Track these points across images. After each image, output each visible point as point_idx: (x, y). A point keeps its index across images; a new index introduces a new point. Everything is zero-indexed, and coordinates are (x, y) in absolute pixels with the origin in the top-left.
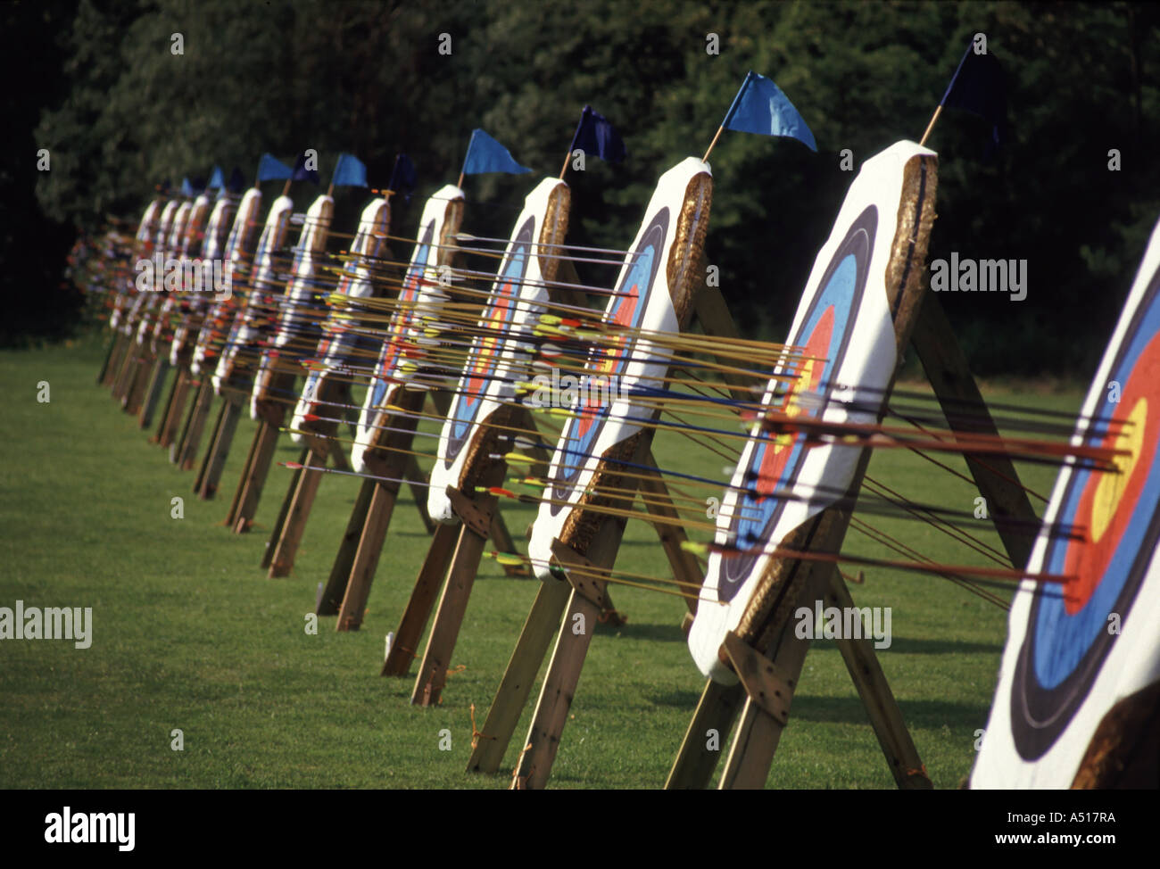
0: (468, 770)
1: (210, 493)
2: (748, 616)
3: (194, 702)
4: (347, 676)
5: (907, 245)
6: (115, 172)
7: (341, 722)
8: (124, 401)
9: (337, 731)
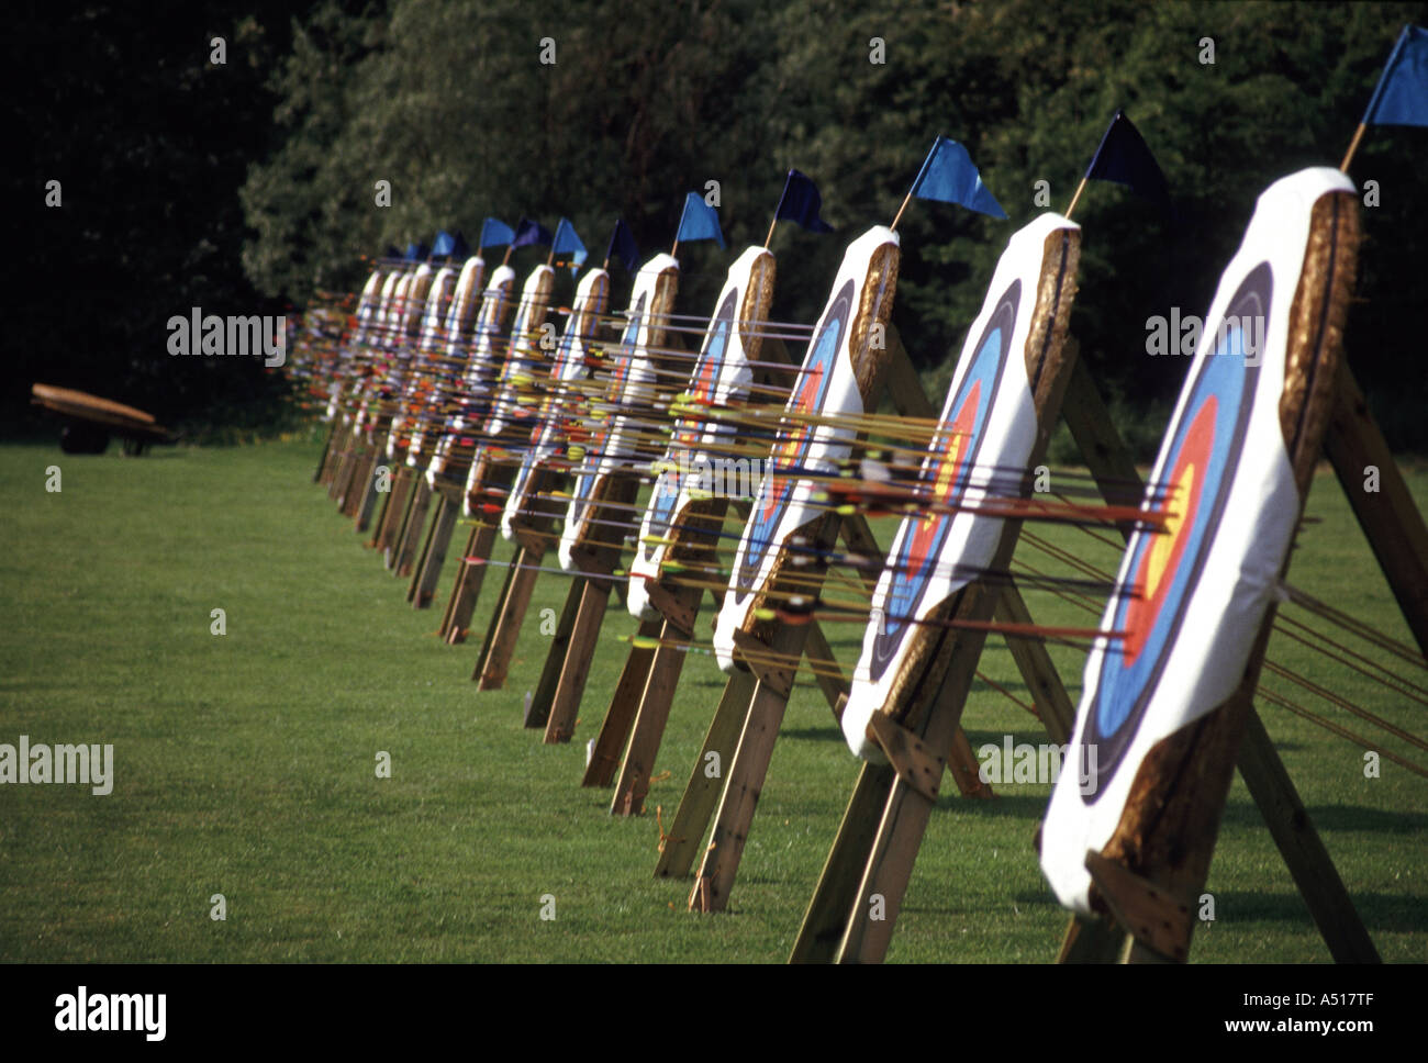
0: (655, 875)
1: (425, 601)
2: (894, 694)
3: (368, 817)
4: (543, 788)
5: (1047, 318)
6: (338, 236)
7: (529, 833)
8: (340, 501)
9: (521, 842)
